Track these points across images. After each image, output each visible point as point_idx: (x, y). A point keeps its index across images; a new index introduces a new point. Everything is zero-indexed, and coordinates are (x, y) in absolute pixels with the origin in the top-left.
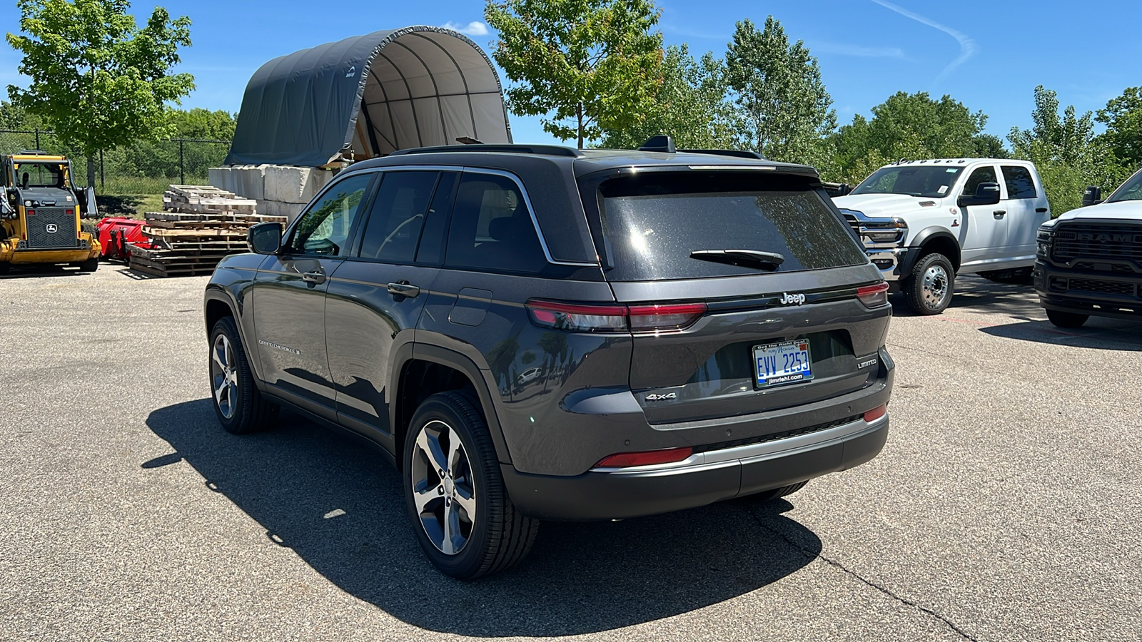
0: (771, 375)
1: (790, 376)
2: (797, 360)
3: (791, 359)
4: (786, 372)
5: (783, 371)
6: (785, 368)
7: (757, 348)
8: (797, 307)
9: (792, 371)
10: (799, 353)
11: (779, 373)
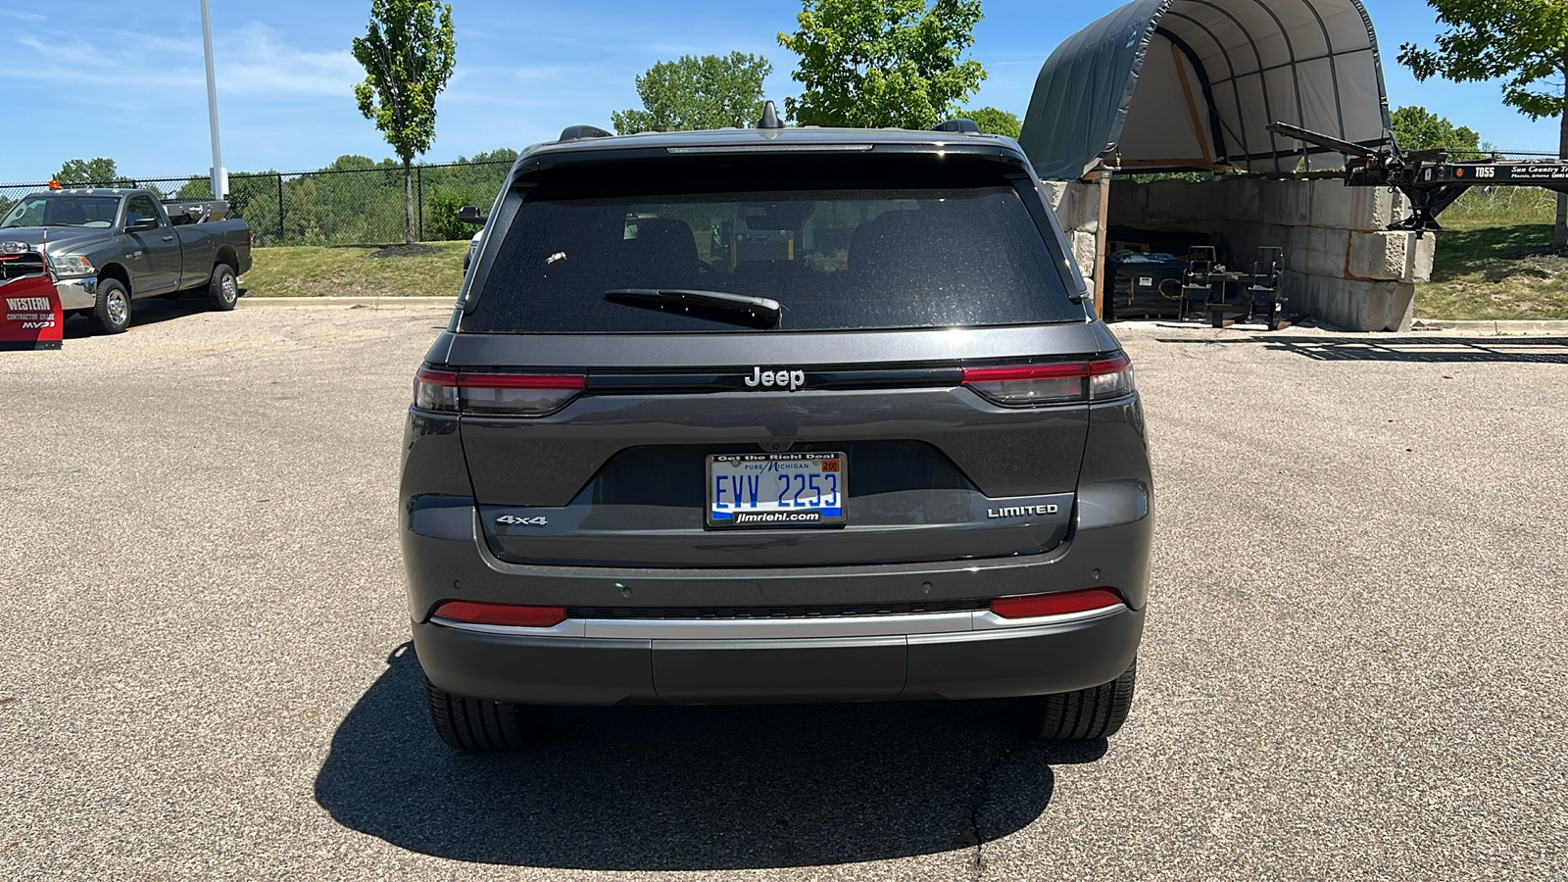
0: (746, 507)
1: (789, 513)
2: (811, 488)
3: (796, 485)
4: (781, 504)
5: (777, 503)
6: (780, 499)
7: (716, 460)
8: (786, 394)
9: (796, 504)
10: (818, 476)
11: (761, 507)
